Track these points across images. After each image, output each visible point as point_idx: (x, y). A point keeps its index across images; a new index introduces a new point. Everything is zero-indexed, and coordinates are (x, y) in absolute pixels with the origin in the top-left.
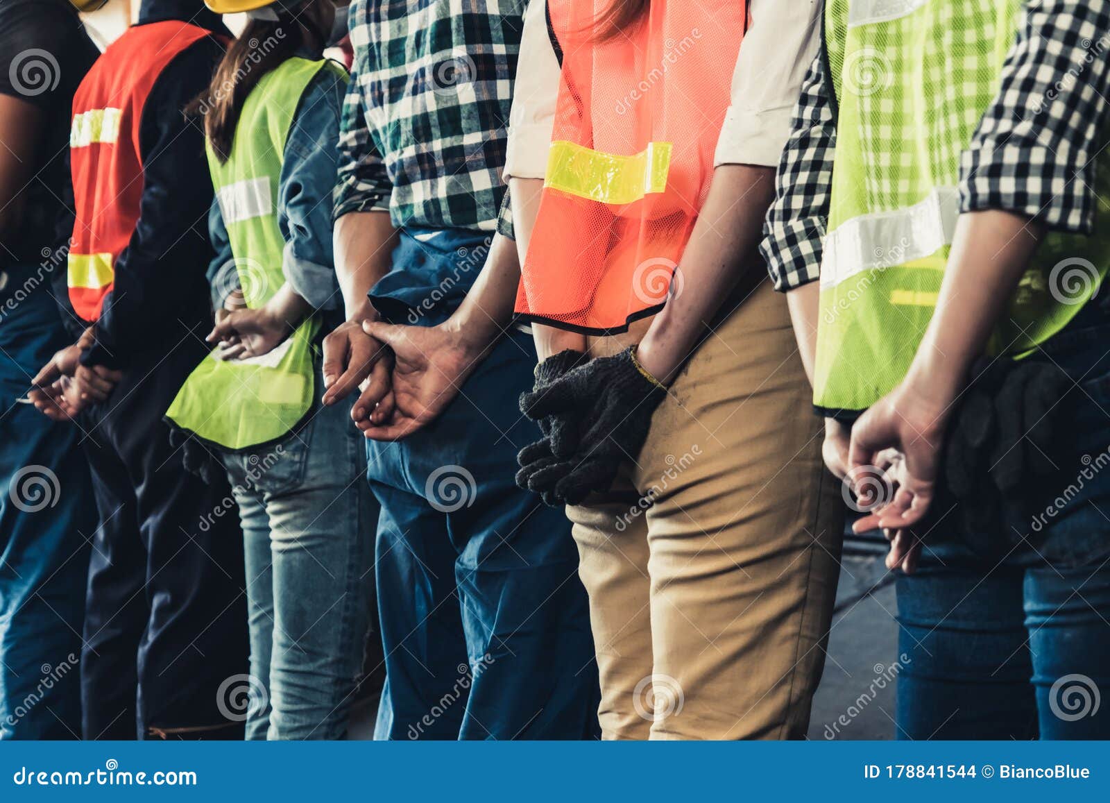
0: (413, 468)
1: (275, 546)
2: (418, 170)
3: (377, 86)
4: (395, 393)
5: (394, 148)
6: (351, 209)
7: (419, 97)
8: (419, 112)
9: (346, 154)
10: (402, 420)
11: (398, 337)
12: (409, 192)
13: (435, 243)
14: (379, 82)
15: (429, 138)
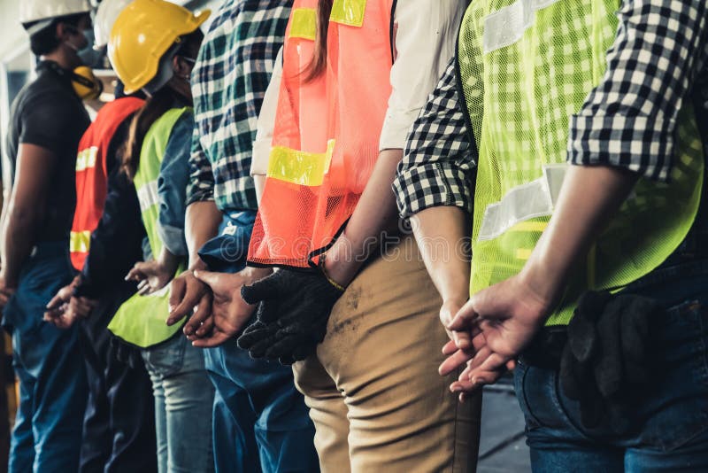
0: (227, 363)
1: (168, 408)
2: (228, 173)
3: (206, 121)
4: (214, 316)
5: (215, 160)
6: (196, 200)
7: (228, 127)
8: (228, 136)
9: (194, 165)
10: (217, 333)
11: (214, 280)
12: (224, 188)
13: (240, 219)
14: (207, 120)
15: (233, 153)
